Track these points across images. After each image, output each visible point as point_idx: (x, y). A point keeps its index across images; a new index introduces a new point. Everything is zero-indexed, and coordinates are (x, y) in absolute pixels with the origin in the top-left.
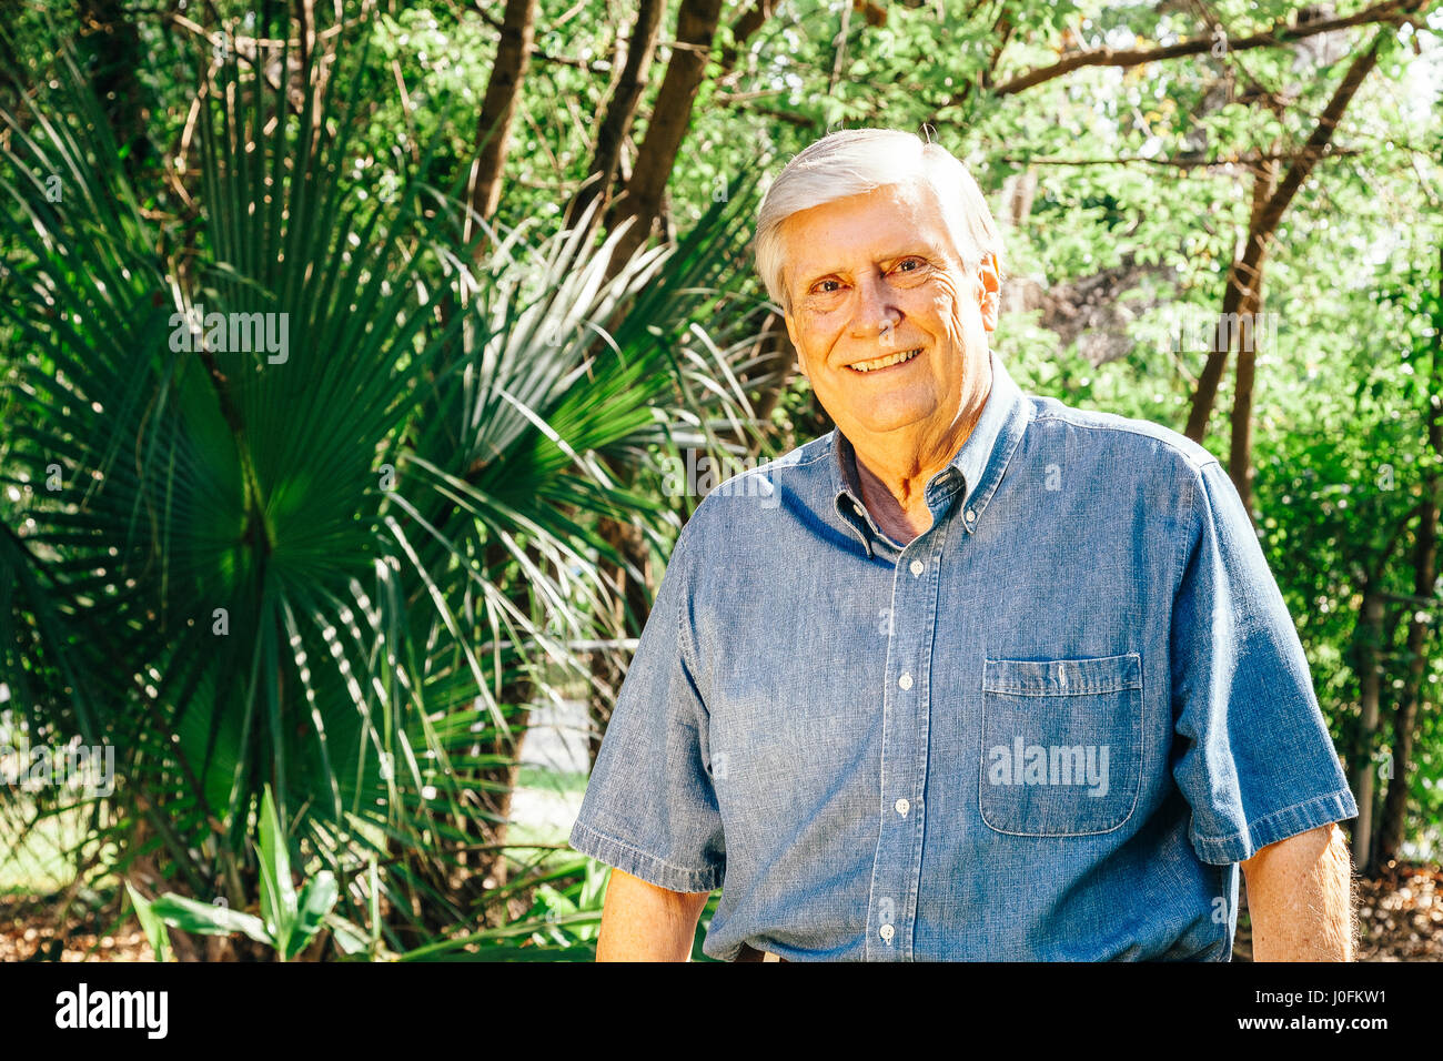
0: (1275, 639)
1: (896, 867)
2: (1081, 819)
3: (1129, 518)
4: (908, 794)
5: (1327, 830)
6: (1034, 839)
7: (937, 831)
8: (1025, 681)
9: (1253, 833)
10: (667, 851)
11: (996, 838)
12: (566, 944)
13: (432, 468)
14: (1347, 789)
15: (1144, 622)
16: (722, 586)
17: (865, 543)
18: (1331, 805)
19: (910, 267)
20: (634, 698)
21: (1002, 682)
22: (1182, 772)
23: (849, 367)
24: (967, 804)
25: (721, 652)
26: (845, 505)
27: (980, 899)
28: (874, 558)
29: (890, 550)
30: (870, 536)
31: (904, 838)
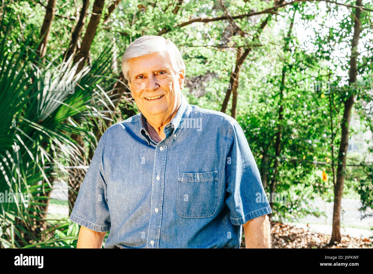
0: (252, 168)
1: (155, 226)
2: (202, 214)
3: (215, 137)
4: (158, 207)
5: (264, 216)
6: (190, 219)
7: (166, 217)
8: (189, 178)
9: (246, 217)
10: (95, 221)
11: (181, 218)
12: (63, 245)
13: (29, 121)
14: (269, 206)
15: (219, 163)
16: (111, 153)
17: (148, 142)
18: (265, 210)
19: (162, 73)
20: (87, 181)
21: (183, 178)
22: (228, 202)
23: (145, 98)
24: (173, 210)
25: (110, 170)
26: (143, 132)
27: (176, 234)
28: (150, 146)
29: (155, 144)
30: (149, 140)
31: (157, 218)
